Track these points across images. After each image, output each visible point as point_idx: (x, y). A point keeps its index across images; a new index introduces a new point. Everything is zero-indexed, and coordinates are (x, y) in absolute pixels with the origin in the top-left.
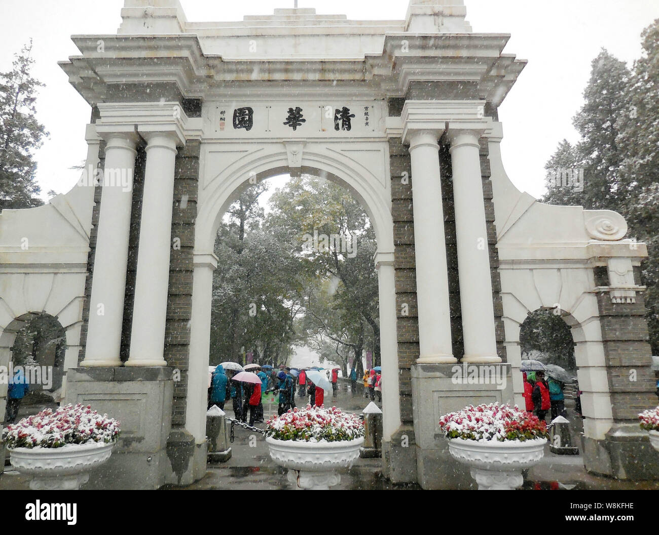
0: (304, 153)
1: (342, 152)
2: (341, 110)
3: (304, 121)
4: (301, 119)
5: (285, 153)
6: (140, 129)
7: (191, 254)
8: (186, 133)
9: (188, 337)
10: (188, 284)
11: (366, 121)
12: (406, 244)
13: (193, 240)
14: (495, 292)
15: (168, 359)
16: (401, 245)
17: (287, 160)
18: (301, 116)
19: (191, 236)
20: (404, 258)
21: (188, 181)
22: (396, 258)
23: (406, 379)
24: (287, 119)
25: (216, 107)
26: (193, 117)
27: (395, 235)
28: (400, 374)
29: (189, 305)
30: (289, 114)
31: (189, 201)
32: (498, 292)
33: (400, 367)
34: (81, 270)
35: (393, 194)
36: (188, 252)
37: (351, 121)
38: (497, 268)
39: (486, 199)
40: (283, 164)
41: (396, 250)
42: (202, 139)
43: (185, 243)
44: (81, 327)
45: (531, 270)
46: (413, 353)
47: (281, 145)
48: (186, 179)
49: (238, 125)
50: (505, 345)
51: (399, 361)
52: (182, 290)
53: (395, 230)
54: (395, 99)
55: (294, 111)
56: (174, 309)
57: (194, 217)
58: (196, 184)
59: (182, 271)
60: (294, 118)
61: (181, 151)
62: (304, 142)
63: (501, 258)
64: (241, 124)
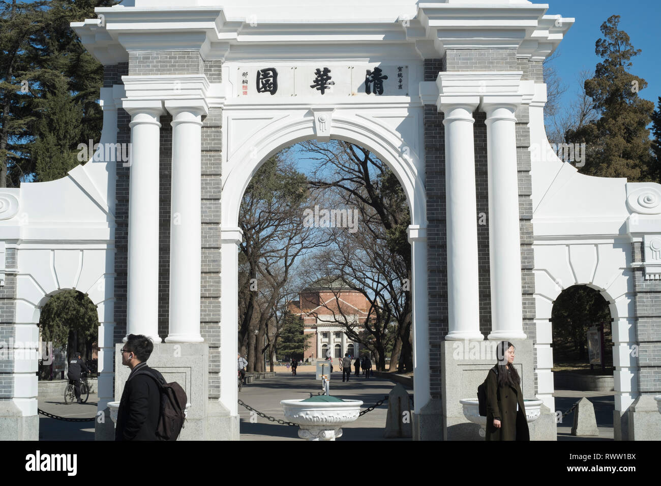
0: (334, 120)
1: (373, 119)
2: (372, 70)
3: (332, 83)
4: (329, 81)
5: (313, 121)
6: (167, 104)
7: (219, 231)
8: (208, 100)
9: (219, 315)
10: (217, 261)
11: (399, 84)
12: (439, 220)
13: (219, 216)
14: (527, 269)
15: (202, 336)
16: (434, 220)
17: (314, 128)
18: (330, 78)
19: (218, 211)
20: (437, 234)
21: (213, 153)
22: (429, 234)
23: (436, 355)
24: (314, 82)
25: (238, 68)
26: (215, 82)
27: (428, 210)
28: (431, 350)
29: (219, 282)
30: (316, 76)
31: (214, 175)
32: (531, 269)
33: (430, 343)
34: (105, 246)
35: (427, 166)
36: (216, 229)
37: (383, 83)
38: (531, 244)
39: (524, 172)
40: (311, 132)
41: (428, 226)
42: (225, 106)
43: (213, 219)
44: (112, 305)
45: (568, 245)
46: (442, 330)
47: (307, 111)
48: (211, 151)
49: (262, 89)
50: (535, 321)
51: (430, 338)
52: (212, 268)
53: (427, 206)
54: (431, 60)
55: (322, 73)
56: (205, 287)
57: (220, 192)
58: (220, 156)
59: (210, 248)
60: (322, 80)
61: (204, 121)
62: (333, 109)
63: (535, 234)
64: (265, 88)
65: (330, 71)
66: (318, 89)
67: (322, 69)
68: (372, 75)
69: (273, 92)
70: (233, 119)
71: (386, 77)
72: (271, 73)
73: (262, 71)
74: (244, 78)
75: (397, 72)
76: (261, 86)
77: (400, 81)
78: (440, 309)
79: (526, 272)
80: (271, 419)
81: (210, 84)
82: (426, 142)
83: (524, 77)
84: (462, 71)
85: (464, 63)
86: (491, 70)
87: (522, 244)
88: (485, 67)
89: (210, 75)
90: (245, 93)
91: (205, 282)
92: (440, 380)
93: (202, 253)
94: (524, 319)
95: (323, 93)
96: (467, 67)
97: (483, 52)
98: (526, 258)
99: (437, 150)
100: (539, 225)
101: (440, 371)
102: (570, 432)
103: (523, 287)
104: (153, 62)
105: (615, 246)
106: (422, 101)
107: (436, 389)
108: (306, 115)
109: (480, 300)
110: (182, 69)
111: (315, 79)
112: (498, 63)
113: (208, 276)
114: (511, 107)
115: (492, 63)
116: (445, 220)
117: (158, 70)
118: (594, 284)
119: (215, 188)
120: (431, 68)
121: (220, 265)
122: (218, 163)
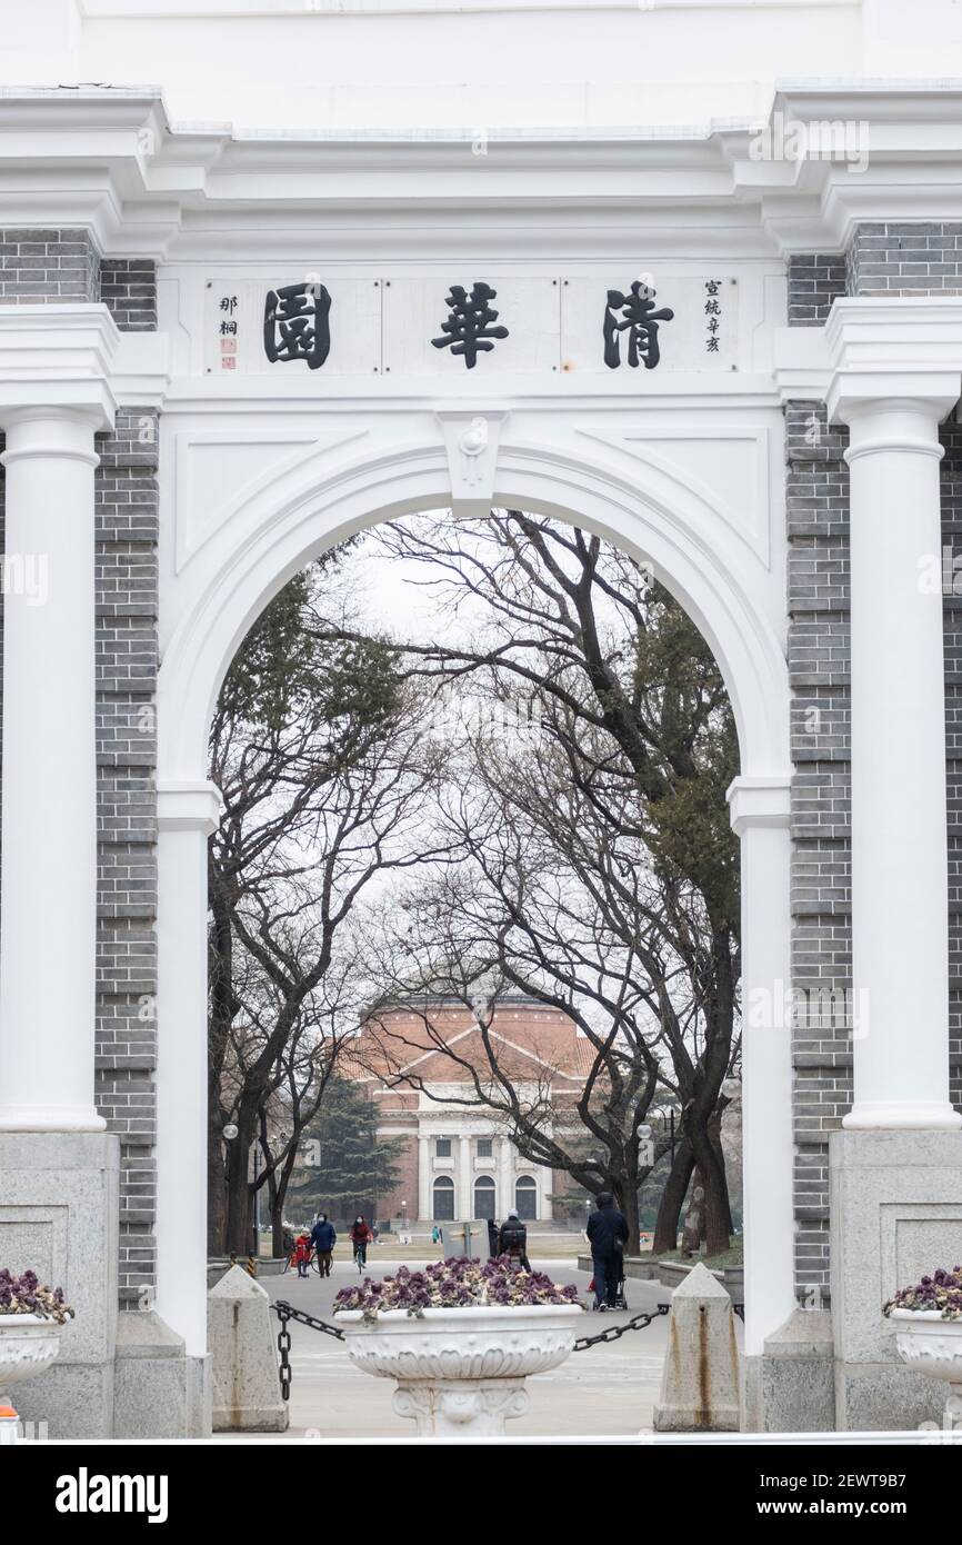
0: (504, 450)
1: (629, 446)
2: (627, 292)
3: (501, 333)
4: (490, 325)
5: (441, 450)
7: (150, 792)
8: (115, 386)
9: (152, 1049)
10: (145, 886)
11: (709, 335)
12: (831, 763)
13: (152, 746)
15: (102, 1112)
16: (811, 762)
17: (444, 474)
18: (493, 316)
19: (147, 732)
20: (821, 806)
21: (130, 552)
22: (795, 804)
23: (815, 1174)
24: (445, 328)
25: (207, 283)
26: (136, 329)
27: (793, 730)
29: (151, 949)
31: (136, 619)
33: (797, 1138)
35: (792, 593)
36: (143, 786)
37: (659, 332)
40: (435, 485)
41: (796, 781)
42: (165, 402)
43: (131, 755)
46: (836, 1098)
47: (423, 419)
48: (123, 544)
49: (280, 350)
51: (797, 1123)
52: (128, 905)
53: (792, 717)
54: (809, 260)
55: (469, 300)
56: (109, 962)
57: (152, 672)
58: (154, 560)
59: (125, 846)
60: (469, 324)
61: (104, 451)
62: (503, 412)
64: (292, 348)
65: (493, 295)
66: (455, 351)
67: (469, 289)
68: (626, 307)
69: (316, 361)
70: (191, 445)
71: (667, 315)
72: (311, 301)
73: (282, 293)
74: (228, 318)
75: (704, 297)
76: (278, 340)
77: (714, 328)
81: (122, 335)
82: (791, 517)
89: (122, 305)
90: (229, 363)
91: (107, 948)
93: (100, 861)
95: (471, 363)
99: (824, 542)
101: (827, 1222)
106: (781, 388)
111: (446, 320)
113: (114, 930)
116: (848, 761)
119: (135, 659)
120: (809, 286)
121: (153, 898)
122: (147, 583)
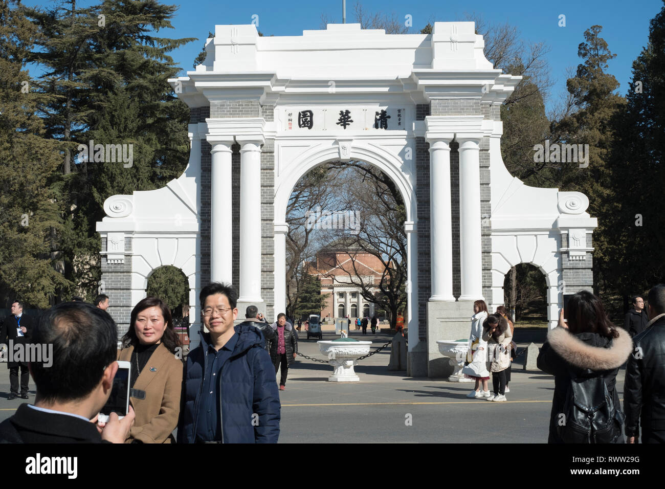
0: (352, 148)
1: (380, 147)
2: (380, 112)
3: (352, 121)
4: (349, 119)
5: (338, 148)
6: (237, 139)
7: (273, 225)
8: (265, 135)
9: (273, 284)
10: (271, 246)
11: (398, 122)
12: (426, 218)
13: (273, 215)
14: (486, 252)
15: (263, 298)
16: (422, 218)
17: (339, 153)
18: (350, 117)
19: (272, 212)
20: (424, 228)
21: (268, 171)
22: (419, 228)
23: (423, 311)
24: (339, 120)
25: (285, 110)
26: (269, 121)
27: (418, 211)
28: (419, 308)
29: (273, 261)
30: (340, 116)
31: (269, 186)
32: (490, 252)
33: (419, 303)
34: (195, 236)
35: (418, 180)
36: (271, 224)
37: (387, 121)
38: (490, 235)
39: (485, 184)
40: (336, 156)
41: (418, 222)
42: (277, 137)
43: (269, 217)
44: (199, 276)
45: (516, 236)
46: (427, 294)
47: (334, 141)
48: (267, 169)
49: (302, 125)
50: (492, 288)
51: (419, 300)
52: (268, 251)
53: (418, 208)
54: (421, 105)
55: (344, 114)
56: (264, 264)
57: (273, 198)
58: (273, 173)
59: (267, 237)
60: (344, 119)
61: (262, 149)
62: (352, 139)
63: (493, 228)
64: (305, 124)
65: (350, 113)
66: (341, 125)
67: (344, 111)
68: (380, 115)
69: (310, 127)
70: (282, 147)
71: (389, 117)
72: (309, 114)
73: (302, 112)
74: (290, 118)
75: (397, 113)
76: (301, 123)
77: (399, 120)
78: (425, 280)
79: (486, 254)
80: (307, 357)
81: (266, 122)
82: (417, 163)
83: (487, 117)
84: (442, 115)
85: (443, 109)
86: (462, 115)
87: (483, 235)
88: (458, 112)
89: (266, 115)
90: (290, 128)
91: (264, 261)
92: (426, 329)
93: (262, 241)
94: (483, 287)
95: (345, 128)
96: (446, 112)
97: (457, 101)
98: (486, 245)
99: (425, 169)
100: (496, 221)
101: (426, 322)
102: (522, 368)
103: (483, 265)
104: (226, 108)
105: (550, 236)
106: (414, 134)
107: (423, 335)
108: (333, 144)
109: (453, 274)
110: (247, 113)
111: (339, 118)
112: (467, 109)
113: (265, 256)
114: (476, 141)
115: (463, 109)
116: (430, 218)
117: (231, 114)
118: (533, 263)
119: (270, 195)
120: (421, 111)
121: (273, 249)
122: (272, 178)
